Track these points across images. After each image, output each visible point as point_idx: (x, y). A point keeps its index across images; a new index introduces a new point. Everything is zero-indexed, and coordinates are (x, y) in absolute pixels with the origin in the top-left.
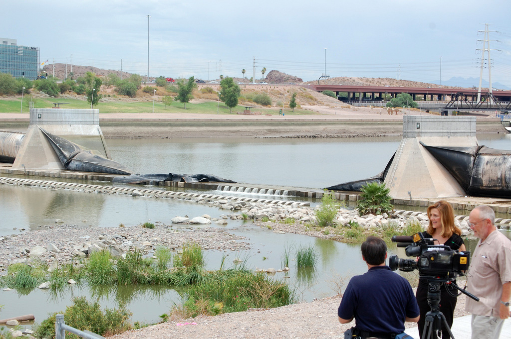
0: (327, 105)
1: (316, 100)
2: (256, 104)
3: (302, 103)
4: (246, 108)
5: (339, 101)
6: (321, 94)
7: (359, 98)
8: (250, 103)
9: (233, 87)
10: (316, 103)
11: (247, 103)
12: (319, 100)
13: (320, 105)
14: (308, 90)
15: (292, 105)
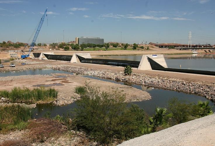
3: (151, 48)
4: (138, 49)
5: (159, 48)
7: (163, 47)
12: (155, 48)
15: (148, 48)
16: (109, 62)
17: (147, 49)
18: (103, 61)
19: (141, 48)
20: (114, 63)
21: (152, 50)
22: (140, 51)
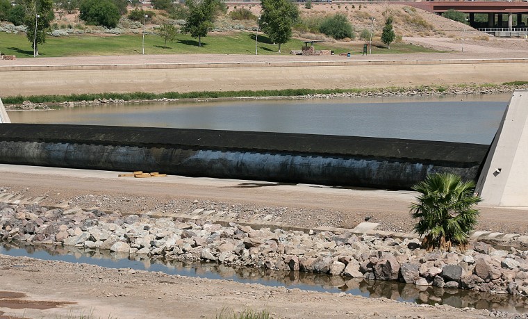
0: (451, 37)
1: (431, 27)
2: (323, 36)
3: (407, 33)
4: (306, 43)
5: (472, 28)
6: (441, 18)
7: (508, 22)
8: (313, 35)
9: (282, 8)
10: (432, 33)
11: (308, 34)
12: (436, 29)
13: (438, 36)
14: (419, 10)
15: (388, 36)
16: (201, 155)
17: (378, 40)
18: (141, 145)
19: (323, 30)
20: (248, 158)
21: (421, 49)
22: (326, 57)
